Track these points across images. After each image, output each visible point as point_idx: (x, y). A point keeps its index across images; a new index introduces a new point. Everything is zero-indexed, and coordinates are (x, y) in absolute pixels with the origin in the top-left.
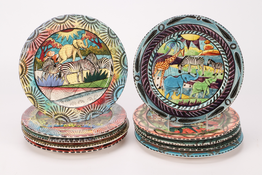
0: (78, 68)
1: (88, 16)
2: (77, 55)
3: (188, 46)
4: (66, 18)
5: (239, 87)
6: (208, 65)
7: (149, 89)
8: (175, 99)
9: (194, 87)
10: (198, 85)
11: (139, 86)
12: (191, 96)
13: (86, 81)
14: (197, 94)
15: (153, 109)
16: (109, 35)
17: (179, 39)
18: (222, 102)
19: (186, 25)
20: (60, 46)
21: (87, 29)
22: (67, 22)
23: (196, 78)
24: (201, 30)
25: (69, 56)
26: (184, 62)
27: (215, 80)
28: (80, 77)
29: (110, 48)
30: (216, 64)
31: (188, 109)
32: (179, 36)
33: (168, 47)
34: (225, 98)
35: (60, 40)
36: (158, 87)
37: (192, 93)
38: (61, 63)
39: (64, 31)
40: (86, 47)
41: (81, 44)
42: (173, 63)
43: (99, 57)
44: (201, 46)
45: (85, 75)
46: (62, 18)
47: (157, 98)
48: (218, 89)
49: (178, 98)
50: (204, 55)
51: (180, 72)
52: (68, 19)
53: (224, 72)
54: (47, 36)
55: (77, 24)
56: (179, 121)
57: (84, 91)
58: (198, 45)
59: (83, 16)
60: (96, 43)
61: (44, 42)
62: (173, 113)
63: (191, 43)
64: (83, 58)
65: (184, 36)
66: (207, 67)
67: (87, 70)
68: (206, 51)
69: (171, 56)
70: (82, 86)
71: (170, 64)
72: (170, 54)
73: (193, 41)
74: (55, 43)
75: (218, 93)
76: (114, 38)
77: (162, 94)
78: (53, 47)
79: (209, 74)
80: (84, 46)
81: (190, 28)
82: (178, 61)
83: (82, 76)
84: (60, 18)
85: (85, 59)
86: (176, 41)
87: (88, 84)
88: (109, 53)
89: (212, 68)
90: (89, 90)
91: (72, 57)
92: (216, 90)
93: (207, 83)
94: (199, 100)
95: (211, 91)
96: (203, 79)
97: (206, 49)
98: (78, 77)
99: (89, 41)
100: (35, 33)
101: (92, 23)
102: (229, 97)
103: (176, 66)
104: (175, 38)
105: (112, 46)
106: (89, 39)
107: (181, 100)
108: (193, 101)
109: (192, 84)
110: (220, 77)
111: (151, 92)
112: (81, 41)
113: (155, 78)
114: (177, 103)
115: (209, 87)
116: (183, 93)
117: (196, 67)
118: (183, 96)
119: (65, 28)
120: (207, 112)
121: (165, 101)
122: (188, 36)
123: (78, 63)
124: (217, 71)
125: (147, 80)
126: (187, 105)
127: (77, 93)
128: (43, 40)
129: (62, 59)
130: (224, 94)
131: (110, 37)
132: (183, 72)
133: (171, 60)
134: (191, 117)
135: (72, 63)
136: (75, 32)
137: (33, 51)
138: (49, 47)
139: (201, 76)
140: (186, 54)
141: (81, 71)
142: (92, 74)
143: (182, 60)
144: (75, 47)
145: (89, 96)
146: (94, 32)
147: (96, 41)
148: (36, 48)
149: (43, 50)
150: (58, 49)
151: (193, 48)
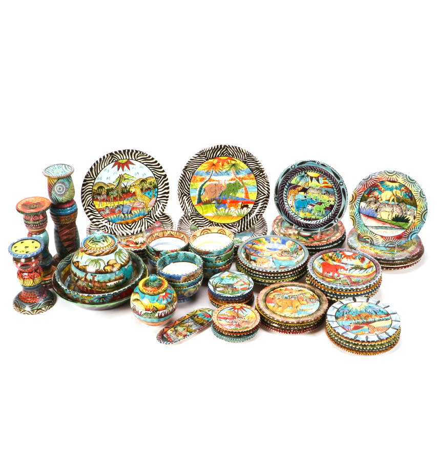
0: (391, 209)
1: (410, 177)
2: (393, 201)
3: (312, 180)
4: (394, 173)
5: (344, 211)
6: (324, 194)
7: (284, 207)
8: (302, 215)
9: (314, 208)
10: (317, 207)
11: (278, 205)
12: (312, 214)
13: (394, 219)
14: (316, 213)
15: (286, 220)
16: (420, 195)
17: (306, 175)
18: (332, 220)
19: (310, 167)
20: (384, 190)
21: (406, 185)
22: (394, 176)
23: (316, 203)
24: (320, 171)
25: (388, 199)
26: (309, 191)
27: (329, 205)
28: (390, 216)
29: (418, 203)
30: (330, 194)
31: (309, 222)
32: (306, 173)
33: (298, 180)
34: (334, 218)
35: (385, 187)
36: (290, 206)
37: (313, 212)
38: (381, 202)
39: (390, 181)
40: (401, 197)
41: (399, 194)
42: (301, 191)
43: (408, 206)
44: (320, 181)
45: (394, 216)
46: (391, 172)
47: (289, 214)
48: (331, 211)
49: (303, 214)
50: (322, 187)
51: (305, 197)
52: (395, 174)
53: (335, 200)
54: (377, 181)
55: (400, 180)
56: (303, 230)
57: (390, 226)
58: (318, 180)
59: (406, 175)
60: (409, 196)
61: (373, 185)
62: (299, 224)
63: (314, 179)
64: (396, 203)
65: (309, 173)
66: (324, 196)
67: (397, 212)
68: (324, 185)
69: (300, 186)
70: (389, 222)
71: (299, 191)
72: (299, 184)
73: (315, 177)
74: (381, 187)
75: (331, 213)
76: (423, 198)
77: (292, 211)
78: (379, 189)
79: (325, 200)
80: (400, 196)
81: (313, 169)
82: (304, 190)
83: (392, 216)
84: (390, 172)
85: (398, 205)
86: (303, 176)
87: (394, 222)
88: (416, 206)
89: (327, 197)
90: (393, 226)
91: (389, 200)
92: (329, 211)
93: (323, 206)
94: (317, 217)
95: (326, 212)
96: (321, 204)
97: (323, 184)
98: (389, 215)
99: (405, 194)
100: (369, 177)
101: (411, 183)
102: (337, 218)
103: (302, 193)
104: (303, 174)
105: (420, 202)
106: (406, 192)
107: (305, 216)
108: (313, 217)
109: (314, 206)
110: (332, 203)
111: (285, 209)
112: (399, 192)
113: (289, 200)
114: (303, 218)
115: (325, 209)
116: (307, 212)
117: (317, 195)
118: (307, 213)
119: (391, 180)
120: (322, 226)
121: (294, 216)
122: (312, 174)
123: (392, 206)
124: (330, 199)
125: (283, 201)
126: (310, 220)
127: (385, 226)
128: (373, 183)
129: (382, 200)
130: (334, 215)
131: (421, 196)
132: (307, 197)
133: (300, 189)
134: (312, 228)
135: (388, 204)
136: (397, 184)
137: (364, 188)
138: (376, 188)
139: (319, 201)
140: (310, 185)
141: (392, 212)
142: (399, 216)
143: (307, 189)
144: (394, 195)
145: (392, 230)
146: (410, 189)
147: (410, 195)
148: (367, 187)
149: (371, 190)
150: (381, 192)
151: (315, 182)
